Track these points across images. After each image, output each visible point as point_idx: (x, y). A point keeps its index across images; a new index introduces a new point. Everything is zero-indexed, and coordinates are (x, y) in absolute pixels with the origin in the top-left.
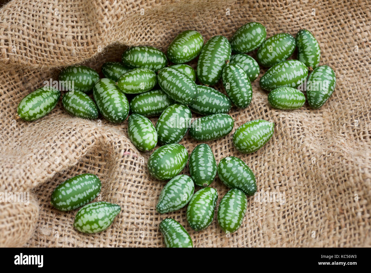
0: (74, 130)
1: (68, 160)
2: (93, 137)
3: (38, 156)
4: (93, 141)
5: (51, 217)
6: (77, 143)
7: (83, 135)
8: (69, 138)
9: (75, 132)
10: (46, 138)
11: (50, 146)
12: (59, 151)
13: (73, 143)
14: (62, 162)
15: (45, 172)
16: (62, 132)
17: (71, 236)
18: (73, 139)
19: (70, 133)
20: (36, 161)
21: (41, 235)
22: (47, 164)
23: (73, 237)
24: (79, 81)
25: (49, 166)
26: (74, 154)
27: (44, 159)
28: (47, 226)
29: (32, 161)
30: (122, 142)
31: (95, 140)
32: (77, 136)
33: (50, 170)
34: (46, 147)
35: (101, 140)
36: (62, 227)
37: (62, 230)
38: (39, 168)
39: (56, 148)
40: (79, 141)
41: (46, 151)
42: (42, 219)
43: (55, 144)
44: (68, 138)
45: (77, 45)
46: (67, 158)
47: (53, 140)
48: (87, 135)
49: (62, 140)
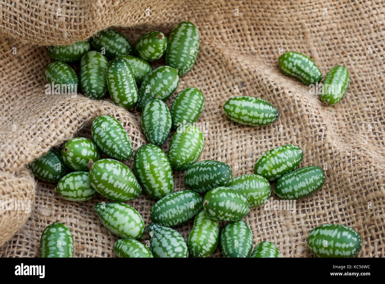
0: (68, 105)
1: (63, 135)
2: (89, 111)
3: (30, 132)
4: (89, 115)
5: (50, 197)
6: (72, 118)
7: (78, 109)
8: (63, 113)
9: (68, 107)
10: (38, 113)
11: (43, 121)
12: (53, 126)
13: (67, 117)
14: (56, 136)
15: (40, 147)
16: (55, 107)
17: (73, 216)
18: (68, 113)
19: (64, 108)
20: (29, 137)
21: (41, 215)
22: (40, 139)
23: (75, 217)
24: (69, 52)
25: (43, 141)
26: (70, 128)
27: (37, 135)
28: (47, 206)
29: (24, 136)
30: (120, 115)
31: (92, 114)
32: (72, 111)
33: (44, 145)
34: (38, 122)
35: (98, 113)
36: (63, 207)
37: (63, 211)
38: (32, 143)
39: (49, 123)
40: (74, 115)
41: (39, 126)
42: (41, 199)
43: (48, 119)
44: (61, 112)
45: (69, 27)
46: (61, 132)
47: (46, 116)
48: (82, 110)
49: (56, 115)
